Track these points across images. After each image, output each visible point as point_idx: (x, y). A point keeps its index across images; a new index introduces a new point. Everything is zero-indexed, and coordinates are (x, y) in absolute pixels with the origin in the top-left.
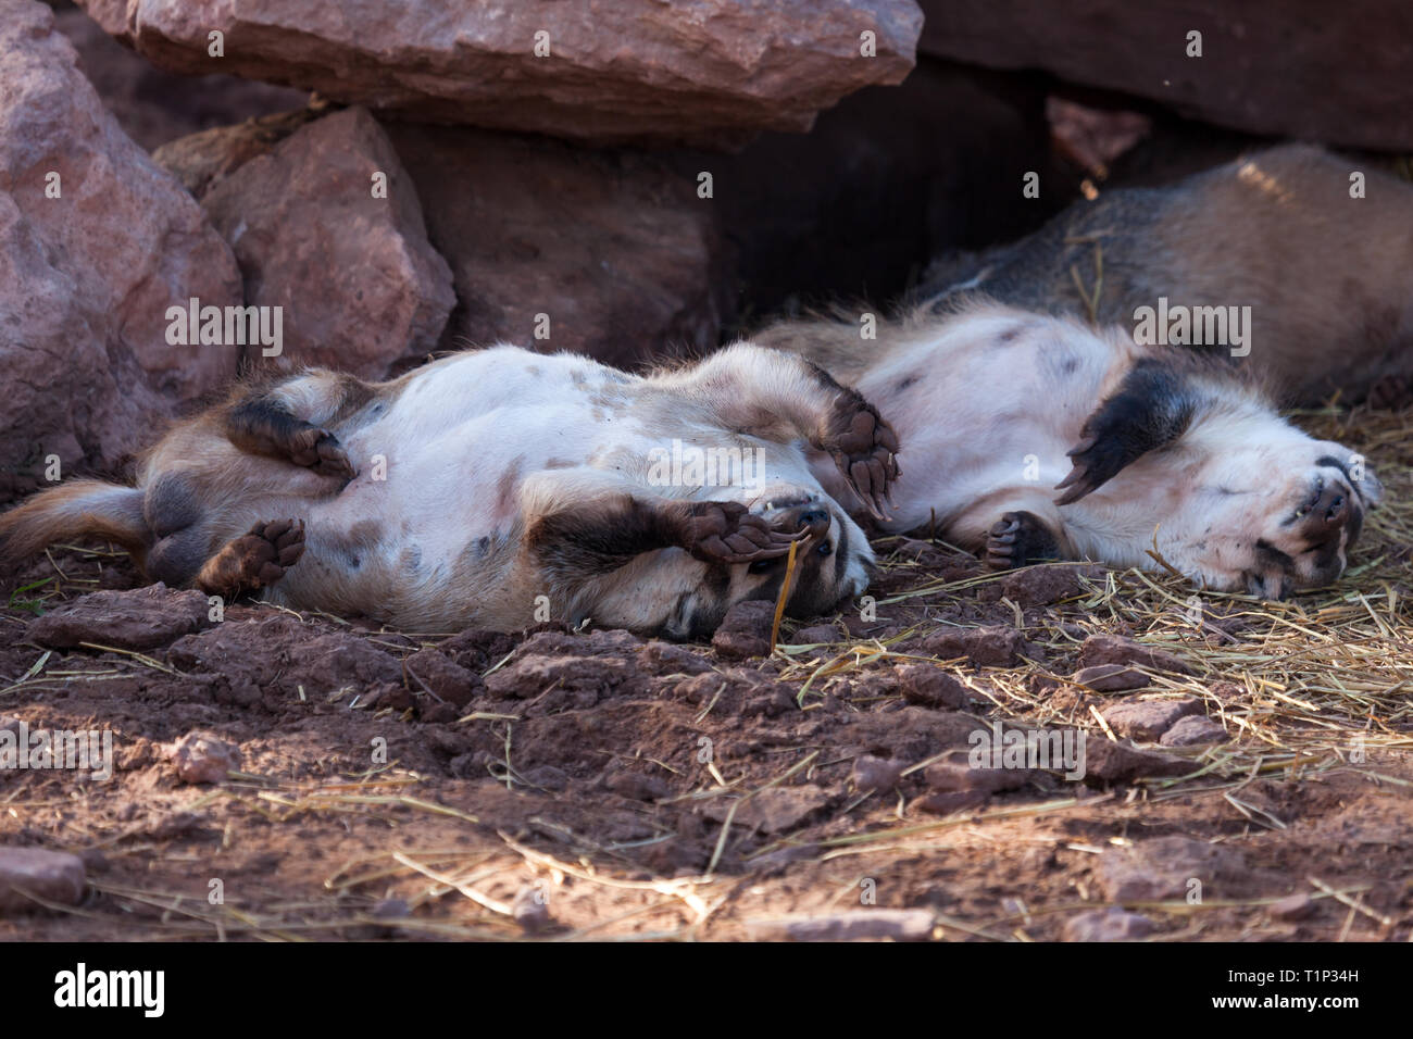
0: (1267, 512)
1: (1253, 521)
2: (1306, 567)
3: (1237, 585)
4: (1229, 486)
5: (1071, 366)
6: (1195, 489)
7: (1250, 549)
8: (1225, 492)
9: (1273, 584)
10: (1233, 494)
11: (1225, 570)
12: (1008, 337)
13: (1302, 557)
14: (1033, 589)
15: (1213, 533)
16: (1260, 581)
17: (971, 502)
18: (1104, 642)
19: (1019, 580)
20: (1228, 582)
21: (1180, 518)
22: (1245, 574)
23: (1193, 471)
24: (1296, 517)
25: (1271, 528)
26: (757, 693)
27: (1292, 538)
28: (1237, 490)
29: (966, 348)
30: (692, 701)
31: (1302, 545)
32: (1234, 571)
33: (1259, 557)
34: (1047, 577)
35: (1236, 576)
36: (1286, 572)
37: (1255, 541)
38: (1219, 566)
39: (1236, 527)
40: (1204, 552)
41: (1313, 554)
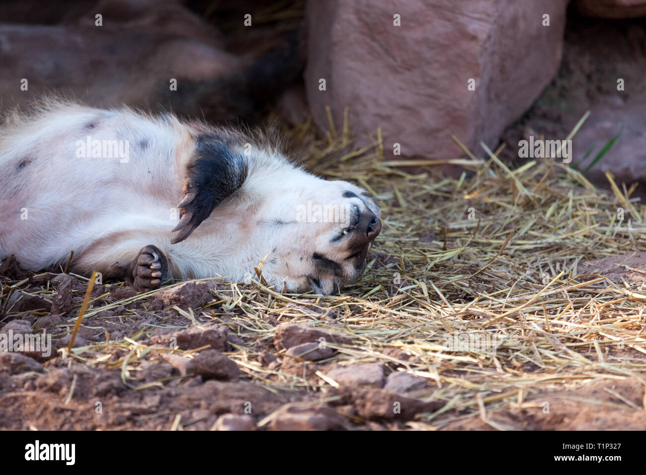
0: (318, 234)
1: (307, 241)
2: (349, 269)
3: (303, 287)
4: (283, 219)
5: (144, 144)
6: (258, 223)
7: (310, 260)
8: (280, 223)
9: (327, 284)
10: (287, 223)
11: (294, 277)
12: (91, 126)
13: (346, 263)
14: (189, 299)
15: (278, 251)
16: (317, 282)
17: (90, 243)
18: (296, 328)
19: (179, 293)
20: (297, 286)
21: (250, 243)
22: (309, 278)
23: (253, 209)
24: (343, 234)
25: (323, 245)
26: (101, 380)
27: (340, 250)
28: (288, 220)
29: (61, 137)
30: (54, 389)
31: (346, 254)
32: (301, 276)
33: (317, 266)
34: (196, 290)
35: (302, 281)
36: (336, 274)
37: (311, 254)
38: (289, 274)
39: (295, 246)
40: (275, 266)
41: (353, 260)
